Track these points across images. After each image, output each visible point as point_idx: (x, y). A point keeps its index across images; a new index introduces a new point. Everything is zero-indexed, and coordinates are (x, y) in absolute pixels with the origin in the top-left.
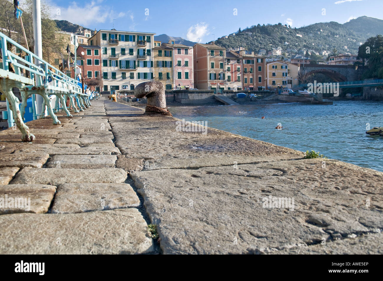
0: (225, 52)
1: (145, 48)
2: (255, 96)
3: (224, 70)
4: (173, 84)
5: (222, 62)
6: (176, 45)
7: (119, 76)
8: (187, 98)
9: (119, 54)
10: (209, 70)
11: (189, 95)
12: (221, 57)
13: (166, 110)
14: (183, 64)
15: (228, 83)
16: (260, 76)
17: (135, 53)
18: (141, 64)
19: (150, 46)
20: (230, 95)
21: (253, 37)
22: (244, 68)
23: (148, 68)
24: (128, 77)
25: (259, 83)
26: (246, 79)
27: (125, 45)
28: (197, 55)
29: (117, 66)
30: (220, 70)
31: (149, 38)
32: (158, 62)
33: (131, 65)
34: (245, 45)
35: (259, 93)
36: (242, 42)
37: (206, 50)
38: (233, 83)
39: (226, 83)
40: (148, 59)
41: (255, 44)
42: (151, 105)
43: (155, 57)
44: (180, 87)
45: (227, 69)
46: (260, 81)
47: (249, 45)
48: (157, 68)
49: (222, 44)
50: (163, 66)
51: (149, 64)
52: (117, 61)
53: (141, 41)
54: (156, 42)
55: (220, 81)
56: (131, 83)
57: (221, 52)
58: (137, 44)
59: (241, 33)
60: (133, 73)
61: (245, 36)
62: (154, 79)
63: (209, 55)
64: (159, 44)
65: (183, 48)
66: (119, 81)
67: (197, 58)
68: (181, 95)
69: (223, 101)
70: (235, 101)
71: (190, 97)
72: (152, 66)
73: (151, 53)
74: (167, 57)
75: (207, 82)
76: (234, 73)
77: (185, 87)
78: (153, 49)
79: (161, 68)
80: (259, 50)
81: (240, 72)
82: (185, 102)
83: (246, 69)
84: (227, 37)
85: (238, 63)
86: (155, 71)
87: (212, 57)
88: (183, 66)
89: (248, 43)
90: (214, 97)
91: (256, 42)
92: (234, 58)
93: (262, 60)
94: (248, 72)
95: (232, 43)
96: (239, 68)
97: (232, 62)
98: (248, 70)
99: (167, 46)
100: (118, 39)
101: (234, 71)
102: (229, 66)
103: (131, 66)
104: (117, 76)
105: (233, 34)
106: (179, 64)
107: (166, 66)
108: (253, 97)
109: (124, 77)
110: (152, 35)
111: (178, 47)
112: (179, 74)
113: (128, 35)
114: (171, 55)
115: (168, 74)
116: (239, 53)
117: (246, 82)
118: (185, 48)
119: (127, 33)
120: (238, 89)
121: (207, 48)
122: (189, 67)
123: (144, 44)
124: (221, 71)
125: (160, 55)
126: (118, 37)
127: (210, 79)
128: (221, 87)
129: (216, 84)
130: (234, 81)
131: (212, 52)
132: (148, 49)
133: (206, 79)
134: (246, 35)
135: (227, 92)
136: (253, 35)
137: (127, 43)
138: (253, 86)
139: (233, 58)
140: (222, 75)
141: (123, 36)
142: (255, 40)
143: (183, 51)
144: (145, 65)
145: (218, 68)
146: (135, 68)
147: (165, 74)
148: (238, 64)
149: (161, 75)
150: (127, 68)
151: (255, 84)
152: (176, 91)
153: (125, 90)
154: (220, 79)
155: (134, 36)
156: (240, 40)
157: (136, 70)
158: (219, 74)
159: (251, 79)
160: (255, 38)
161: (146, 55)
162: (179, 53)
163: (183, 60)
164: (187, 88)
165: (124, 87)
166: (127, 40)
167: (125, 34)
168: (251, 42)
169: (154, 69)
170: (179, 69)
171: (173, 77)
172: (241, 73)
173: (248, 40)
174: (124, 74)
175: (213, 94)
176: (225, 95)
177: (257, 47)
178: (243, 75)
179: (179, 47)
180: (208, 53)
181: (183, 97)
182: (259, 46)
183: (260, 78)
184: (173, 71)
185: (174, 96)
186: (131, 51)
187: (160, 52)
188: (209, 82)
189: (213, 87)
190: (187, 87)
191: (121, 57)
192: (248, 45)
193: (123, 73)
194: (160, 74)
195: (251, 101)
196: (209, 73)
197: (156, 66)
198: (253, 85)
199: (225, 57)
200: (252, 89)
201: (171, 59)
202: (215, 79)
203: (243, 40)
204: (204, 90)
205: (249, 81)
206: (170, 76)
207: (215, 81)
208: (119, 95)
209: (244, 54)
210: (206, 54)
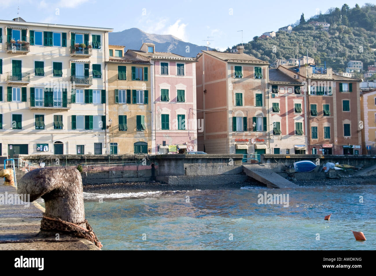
0: (266, 69)
1: (89, 62)
2: (336, 168)
3: (264, 110)
4: (151, 140)
5: (260, 93)
6: (158, 53)
7: (28, 122)
8: (181, 172)
9: (29, 74)
10: (230, 109)
11: (186, 165)
12: (257, 80)
13: (84, 227)
14: (173, 95)
15: (275, 138)
16: (347, 122)
17: (66, 72)
18: (80, 96)
19: (99, 57)
20: (279, 165)
21: (333, 34)
22: (311, 104)
23: (95, 105)
24: (49, 126)
25: (346, 137)
26: (315, 129)
27: (43, 55)
28: (204, 77)
29: (24, 99)
30: (256, 110)
31: (97, 40)
32: (116, 91)
33: (56, 99)
34: (315, 51)
35: (346, 159)
36: (307, 44)
37: (224, 66)
38: (286, 138)
39: (269, 139)
40: (95, 84)
41: (337, 49)
42: (51, 216)
43: (110, 81)
44: (166, 147)
45: (271, 106)
46: (347, 133)
47: (324, 51)
48: (116, 106)
49: (263, 50)
50: (129, 102)
51: (97, 97)
52: (24, 90)
53: (81, 46)
54: (114, 46)
55: (257, 134)
56: (56, 138)
57: (258, 70)
58: (72, 52)
59: (304, 26)
60: (62, 116)
61: (314, 32)
62: (107, 130)
63: (232, 76)
64: (121, 52)
65: (173, 61)
66: (29, 133)
67: (204, 84)
68: (169, 166)
69: (262, 179)
70: (291, 180)
71: (188, 171)
72: (104, 101)
73: (103, 71)
74: (137, 82)
75: (226, 136)
76: (287, 116)
77: (177, 147)
78: (106, 63)
79: (124, 106)
80: (346, 63)
81: (302, 113)
82: (176, 183)
83: (314, 107)
84: (274, 35)
85: (296, 93)
86: (110, 113)
87: (237, 80)
88: (172, 101)
89: (322, 47)
90: (242, 171)
91: (339, 44)
92: (287, 83)
93: (352, 85)
94: (320, 114)
95: (284, 49)
96: (298, 105)
97: (282, 91)
98: (320, 108)
99: (138, 58)
100: (28, 40)
101: (287, 111)
102: (277, 101)
103: (57, 101)
104: (24, 123)
105: (287, 27)
106: (164, 97)
107: (135, 102)
108: (331, 169)
109: (40, 124)
110: (105, 32)
111: (163, 60)
112: (165, 119)
113: (51, 33)
114: (146, 78)
115: (139, 118)
116: (298, 70)
117: (315, 136)
118: (178, 61)
119: (48, 27)
120: (297, 151)
121: (226, 60)
122: (186, 103)
123: (87, 52)
124: (258, 111)
125: (121, 77)
126: (28, 35)
127: (234, 129)
128: (259, 147)
129: (246, 140)
130: (287, 133)
131: (238, 69)
132: (96, 63)
133: (226, 130)
134: (317, 29)
135: (272, 160)
136: (333, 29)
137: (48, 49)
138: (331, 145)
139: (284, 83)
140: (260, 122)
141: (39, 34)
142: (338, 40)
143: (173, 69)
144: (88, 99)
145: (252, 104)
146: (65, 105)
147: (132, 119)
148: (296, 95)
149: (124, 119)
150: (46, 105)
151: (336, 140)
152: (157, 156)
153: (42, 154)
154: (255, 129)
155: (64, 35)
156: (304, 41)
157: (67, 110)
158: (255, 119)
159: (328, 129)
160: (337, 34)
161: (91, 75)
162: (164, 72)
163: (173, 88)
164: (182, 151)
165: (40, 146)
166: (48, 43)
167: (43, 30)
168: (328, 44)
169: (107, 107)
170: (165, 109)
171: (150, 126)
172: (303, 116)
173: (321, 40)
174: (40, 118)
175: (240, 164)
176: (267, 165)
177: (343, 55)
178: (309, 119)
179: (165, 60)
180: (229, 72)
181: (172, 171)
182: (348, 53)
183: (347, 127)
184: (150, 112)
185: (153, 169)
186: (57, 67)
187: (122, 69)
188: (231, 137)
189: (240, 147)
190: (181, 147)
191: (33, 80)
192: (322, 51)
193: (37, 116)
194: (122, 119)
195: (327, 178)
196: (230, 116)
197: (112, 100)
198: (332, 142)
199: (267, 80)
200: (328, 151)
201: (147, 86)
202: (245, 129)
203: (310, 41)
204: (220, 155)
205: (321, 133)
206: (144, 124)
207: (245, 133)
208: (26, 165)
209: (309, 72)
210: (224, 75)
